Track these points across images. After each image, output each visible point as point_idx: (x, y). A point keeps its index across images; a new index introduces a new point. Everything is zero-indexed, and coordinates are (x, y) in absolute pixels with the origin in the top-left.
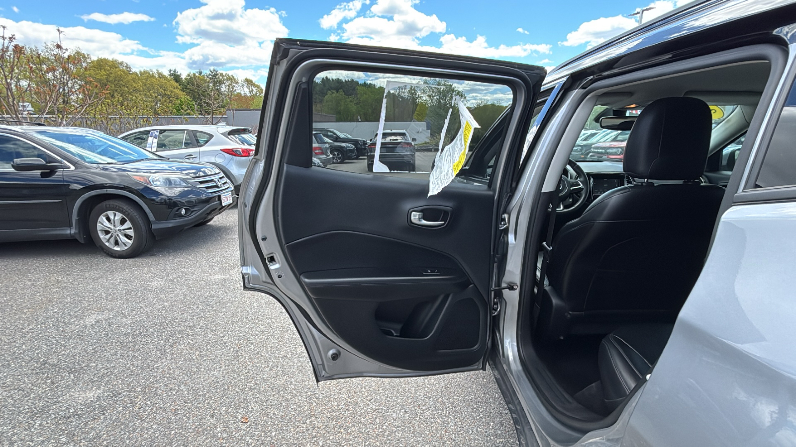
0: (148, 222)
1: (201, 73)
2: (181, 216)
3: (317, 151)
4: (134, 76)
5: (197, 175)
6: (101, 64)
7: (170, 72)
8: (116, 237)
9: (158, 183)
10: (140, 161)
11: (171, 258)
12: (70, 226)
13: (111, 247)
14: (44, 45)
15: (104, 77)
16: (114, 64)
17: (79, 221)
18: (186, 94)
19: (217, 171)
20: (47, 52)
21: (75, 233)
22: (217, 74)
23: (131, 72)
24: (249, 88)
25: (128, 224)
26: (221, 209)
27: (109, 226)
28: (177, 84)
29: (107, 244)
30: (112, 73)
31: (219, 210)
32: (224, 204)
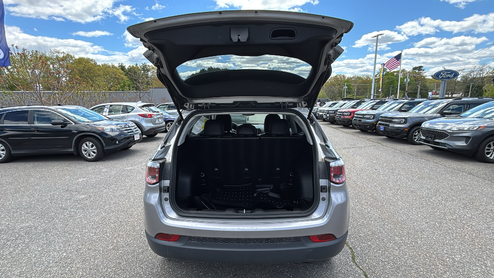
0: (103, 146)
1: (137, 65)
2: (117, 144)
4: (98, 67)
5: (125, 127)
6: (81, 61)
7: (119, 64)
8: (89, 153)
9: (108, 130)
10: (101, 120)
11: (111, 162)
12: (71, 148)
13: (87, 157)
14: (50, 51)
15: (82, 68)
16: (88, 61)
17: (74, 146)
18: (127, 78)
19: (134, 125)
20: (51, 54)
21: (73, 151)
22: (146, 66)
23: (97, 65)
25: (94, 147)
27: (87, 148)
28: (122, 72)
29: (85, 156)
30: (86, 66)
31: (134, 142)
32: (135, 140)
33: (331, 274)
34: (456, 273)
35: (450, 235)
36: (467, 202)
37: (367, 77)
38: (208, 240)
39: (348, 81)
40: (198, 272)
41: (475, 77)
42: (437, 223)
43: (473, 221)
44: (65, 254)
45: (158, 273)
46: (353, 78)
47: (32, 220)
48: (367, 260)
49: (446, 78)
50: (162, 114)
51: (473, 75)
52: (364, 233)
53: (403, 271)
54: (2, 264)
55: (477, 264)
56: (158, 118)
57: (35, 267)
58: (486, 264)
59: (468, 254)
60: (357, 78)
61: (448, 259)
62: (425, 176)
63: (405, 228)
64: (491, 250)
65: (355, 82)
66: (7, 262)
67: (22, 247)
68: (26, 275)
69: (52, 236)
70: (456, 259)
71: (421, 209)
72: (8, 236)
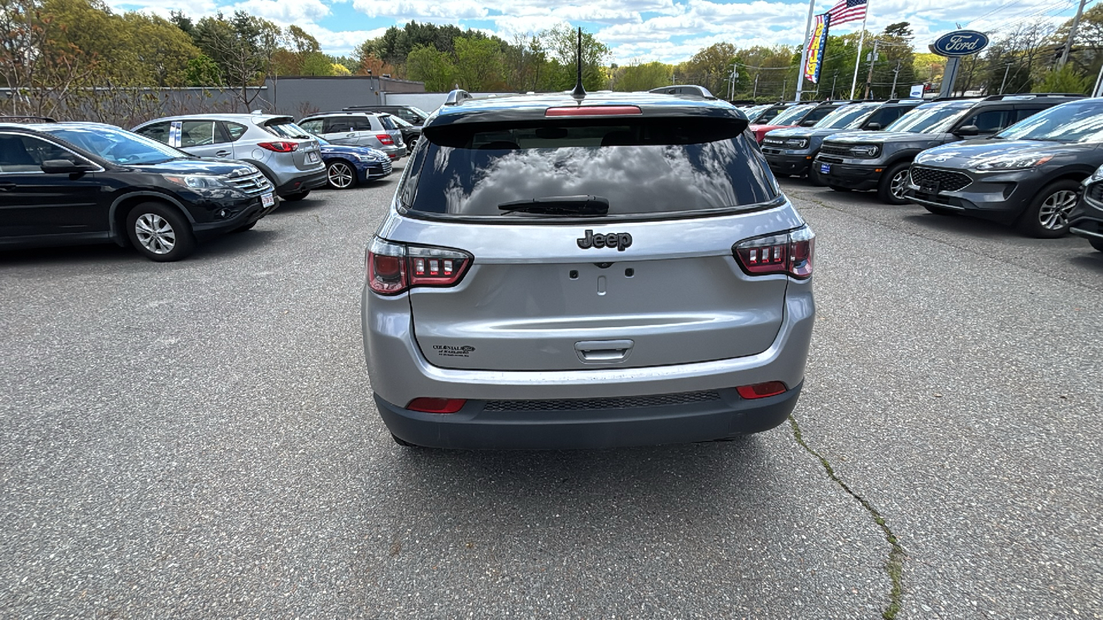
0: (189, 225)
1: (221, 16)
2: (222, 218)
3: (385, 140)
4: (114, 21)
7: (172, 14)
8: (156, 241)
9: (193, 185)
12: (108, 229)
13: (152, 250)
17: (115, 225)
18: (202, 51)
19: (254, 170)
21: (113, 237)
22: (247, 19)
23: (111, 15)
24: (297, 41)
25: (167, 227)
26: (263, 212)
27: (148, 228)
28: (185, 35)
29: (148, 248)
30: (83, 17)
31: (261, 212)
32: (265, 206)
33: (758, 468)
34: (995, 449)
35: (978, 381)
36: (1005, 317)
37: (784, 49)
38: (527, 405)
39: (740, 59)
40: (485, 479)
41: (1017, 50)
42: (951, 361)
43: (1020, 352)
44: (175, 464)
45: (399, 487)
46: (752, 51)
47: (67, 396)
48: (826, 436)
49: (959, 51)
50: (315, 142)
51: (1013, 45)
52: (812, 386)
53: (896, 453)
54: (33, 491)
55: (1032, 432)
56: (309, 153)
57: (114, 493)
58: (1049, 430)
59: (1013, 414)
60: (760, 52)
61: (977, 426)
62: (921, 268)
63: (891, 373)
64: (1056, 404)
65: (756, 61)
66: (41, 487)
67: (66, 455)
68: (100, 510)
69: (129, 427)
70: (992, 424)
71: (919, 334)
72: (23, 434)
